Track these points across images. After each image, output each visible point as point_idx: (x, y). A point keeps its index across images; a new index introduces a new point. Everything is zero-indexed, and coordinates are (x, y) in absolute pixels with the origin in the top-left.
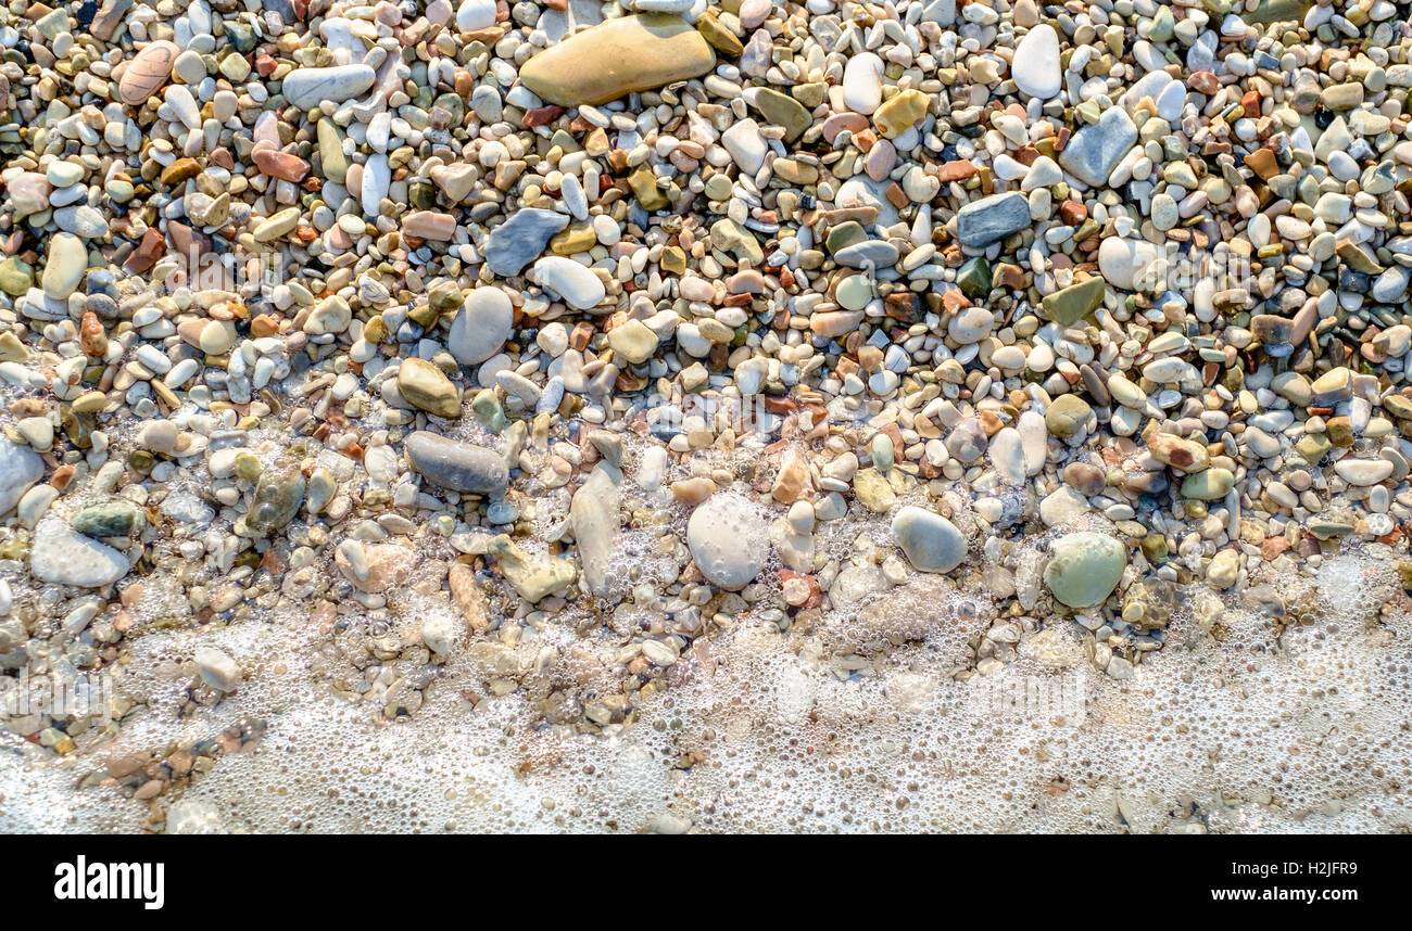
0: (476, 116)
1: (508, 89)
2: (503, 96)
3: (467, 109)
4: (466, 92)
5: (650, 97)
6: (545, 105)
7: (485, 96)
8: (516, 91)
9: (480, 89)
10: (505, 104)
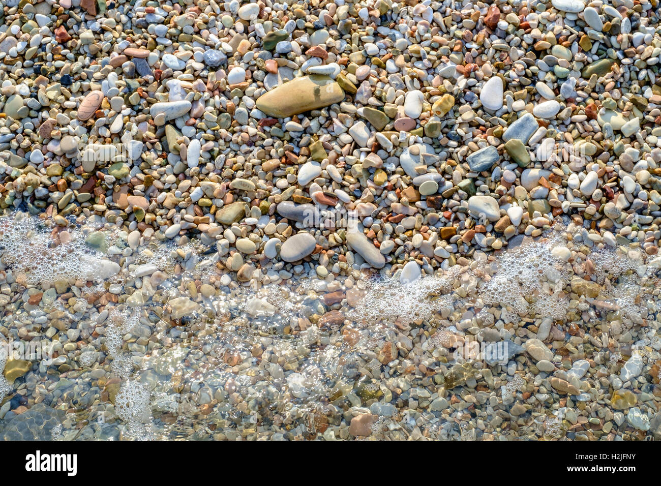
0: (237, 122)
1: (251, 110)
2: (249, 113)
3: (233, 119)
4: (232, 112)
5: (316, 112)
6: (268, 117)
7: (240, 112)
8: (254, 111)
9: (238, 109)
10: (249, 117)
